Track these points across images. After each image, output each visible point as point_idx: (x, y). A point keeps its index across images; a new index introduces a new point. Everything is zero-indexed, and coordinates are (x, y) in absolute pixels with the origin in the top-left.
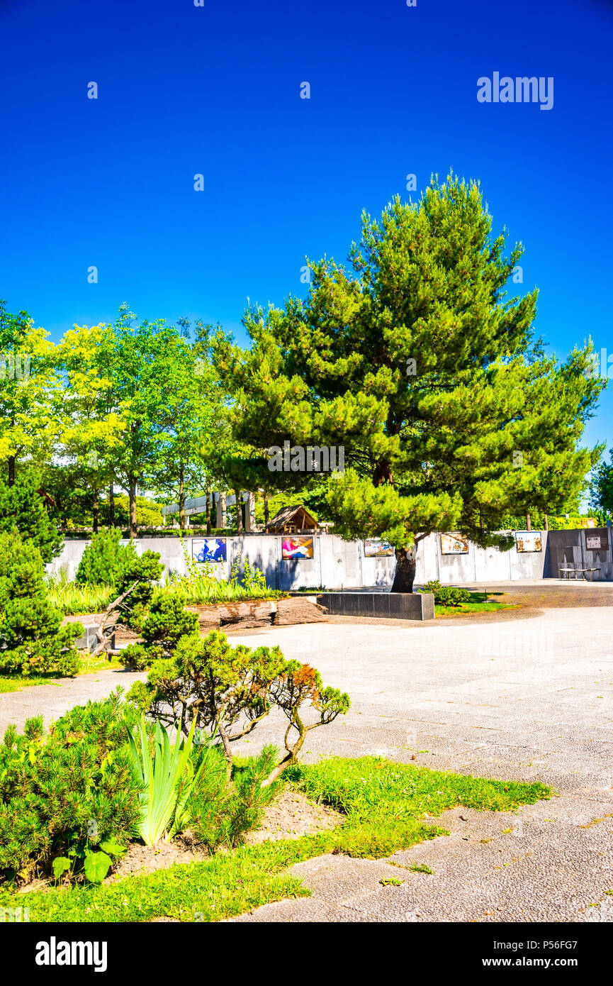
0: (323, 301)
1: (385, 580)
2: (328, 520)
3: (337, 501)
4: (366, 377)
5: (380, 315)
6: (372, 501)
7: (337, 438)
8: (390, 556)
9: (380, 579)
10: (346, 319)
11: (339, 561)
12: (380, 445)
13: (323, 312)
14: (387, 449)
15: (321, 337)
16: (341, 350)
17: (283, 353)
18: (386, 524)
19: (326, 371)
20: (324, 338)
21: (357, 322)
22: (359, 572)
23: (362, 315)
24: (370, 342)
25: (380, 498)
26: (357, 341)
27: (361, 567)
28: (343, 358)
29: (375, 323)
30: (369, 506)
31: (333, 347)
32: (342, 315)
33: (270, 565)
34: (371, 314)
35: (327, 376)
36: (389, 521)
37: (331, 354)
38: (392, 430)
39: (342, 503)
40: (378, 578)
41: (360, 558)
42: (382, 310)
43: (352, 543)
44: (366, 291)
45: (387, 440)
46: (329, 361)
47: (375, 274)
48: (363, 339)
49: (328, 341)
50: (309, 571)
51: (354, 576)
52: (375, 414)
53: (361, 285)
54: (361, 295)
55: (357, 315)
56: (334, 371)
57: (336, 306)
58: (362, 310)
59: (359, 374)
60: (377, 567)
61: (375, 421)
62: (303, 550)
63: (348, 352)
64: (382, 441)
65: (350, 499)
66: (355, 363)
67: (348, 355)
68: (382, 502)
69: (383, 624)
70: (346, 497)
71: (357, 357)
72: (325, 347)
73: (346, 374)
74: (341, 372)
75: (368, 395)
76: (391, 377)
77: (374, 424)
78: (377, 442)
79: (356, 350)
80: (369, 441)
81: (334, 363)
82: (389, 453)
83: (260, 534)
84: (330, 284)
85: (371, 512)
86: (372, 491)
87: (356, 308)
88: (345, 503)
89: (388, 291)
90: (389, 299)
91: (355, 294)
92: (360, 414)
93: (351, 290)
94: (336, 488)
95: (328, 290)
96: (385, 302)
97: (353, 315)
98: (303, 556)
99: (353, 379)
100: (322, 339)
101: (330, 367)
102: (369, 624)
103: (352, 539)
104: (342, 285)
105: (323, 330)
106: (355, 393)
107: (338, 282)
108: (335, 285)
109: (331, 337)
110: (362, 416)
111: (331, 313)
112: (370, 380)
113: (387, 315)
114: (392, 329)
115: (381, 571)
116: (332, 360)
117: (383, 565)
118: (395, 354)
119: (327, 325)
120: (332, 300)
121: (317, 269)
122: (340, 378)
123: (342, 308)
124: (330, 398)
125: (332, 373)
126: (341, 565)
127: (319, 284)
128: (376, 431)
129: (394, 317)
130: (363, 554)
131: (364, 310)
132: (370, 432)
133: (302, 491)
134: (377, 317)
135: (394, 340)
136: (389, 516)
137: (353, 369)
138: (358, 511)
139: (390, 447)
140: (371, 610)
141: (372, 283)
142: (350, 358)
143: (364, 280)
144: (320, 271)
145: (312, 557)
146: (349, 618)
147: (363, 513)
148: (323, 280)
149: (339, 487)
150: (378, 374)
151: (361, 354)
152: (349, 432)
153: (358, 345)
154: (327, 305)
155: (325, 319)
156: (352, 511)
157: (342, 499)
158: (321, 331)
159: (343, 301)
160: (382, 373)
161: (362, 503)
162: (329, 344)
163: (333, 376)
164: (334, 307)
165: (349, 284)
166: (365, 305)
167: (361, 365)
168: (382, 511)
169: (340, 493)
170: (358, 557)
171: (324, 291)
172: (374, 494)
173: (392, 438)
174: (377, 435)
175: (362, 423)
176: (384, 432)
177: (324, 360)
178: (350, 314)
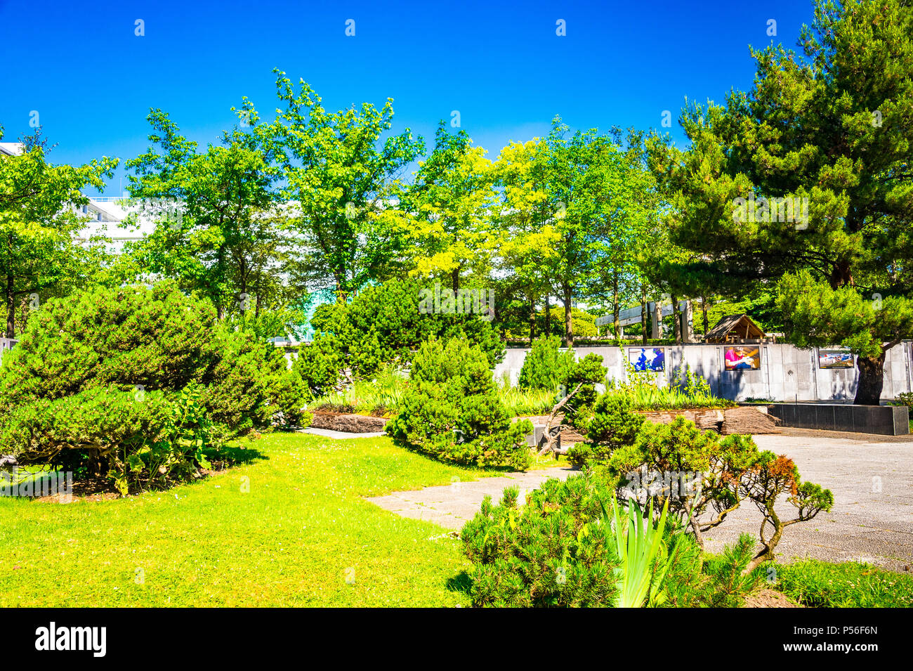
0: (770, 91)
1: (843, 393)
2: (774, 330)
3: (789, 306)
4: (821, 170)
5: (838, 101)
6: (831, 304)
7: (788, 237)
8: (850, 367)
9: (837, 391)
10: (796, 108)
11: (790, 372)
12: (839, 244)
13: (770, 103)
14: (848, 247)
15: (769, 130)
16: (790, 142)
17: (724, 151)
18: (847, 330)
19: (774, 166)
20: (771, 131)
21: (810, 111)
22: (813, 384)
23: (816, 103)
24: (825, 132)
25: (840, 301)
26: (810, 131)
27: (815, 380)
28: (793, 151)
29: (832, 110)
30: (827, 311)
31: (782, 141)
32: (792, 104)
33: (712, 376)
34: (826, 101)
35: (775, 172)
36: (851, 327)
37: (779, 147)
38: (852, 227)
39: (794, 308)
40: (835, 391)
41: (814, 369)
42: (839, 95)
43: (806, 352)
44: (819, 77)
45: (847, 238)
46: (777, 156)
47: (830, 57)
48: (817, 129)
49: (776, 134)
50: (756, 382)
51: (808, 389)
52: (833, 210)
53: (813, 70)
54: (813, 81)
55: (810, 103)
56: (784, 166)
57: (785, 95)
58: (816, 97)
59: (812, 167)
60: (834, 380)
61: (833, 218)
62: (748, 360)
63: (799, 145)
64: (840, 238)
65: (804, 303)
66: (808, 156)
67: (799, 148)
68: (843, 306)
69: (846, 438)
70: (800, 301)
71: (810, 149)
72: (773, 141)
73: (798, 169)
74: (792, 166)
75: (823, 190)
76: (851, 168)
77: (832, 221)
78: (835, 240)
79: (809, 141)
80: (826, 240)
81: (783, 157)
82: (850, 253)
83: (699, 344)
84: (778, 73)
85: (829, 316)
86: (829, 294)
87: (809, 95)
88: (799, 308)
89: (847, 74)
90: (848, 82)
91: (807, 82)
92: (814, 210)
93: (802, 77)
94: (788, 292)
95: (776, 79)
96: (843, 86)
97: (805, 104)
98: (748, 367)
99: (806, 174)
100: (770, 133)
101: (779, 162)
102: (830, 437)
103: (807, 347)
104: (792, 73)
105: (771, 123)
106: (808, 189)
107: (787, 70)
108: (784, 73)
109: (779, 130)
110: (817, 212)
111: (780, 104)
112: (826, 172)
113: (846, 99)
114: (853, 115)
115: (839, 383)
116: (781, 154)
117: (842, 377)
118: (856, 142)
119: (775, 117)
120: (780, 90)
121: (763, 58)
122: (791, 173)
123: (792, 97)
124: (779, 195)
125: (781, 168)
126: (792, 378)
127: (765, 74)
128: (834, 229)
129: (854, 102)
130: (817, 365)
131: (818, 97)
132: (827, 230)
133: (744, 300)
134: (833, 104)
135: (855, 127)
136: (851, 322)
137: (806, 162)
138: (814, 316)
139: (852, 246)
140: (832, 423)
141: (826, 67)
142: (802, 151)
143: (817, 64)
144: (766, 59)
145: (758, 368)
146: (806, 430)
147: (820, 319)
148: (770, 69)
149: (791, 290)
150: (836, 166)
151: (814, 145)
152: (801, 232)
153: (811, 136)
154: (775, 95)
155: (772, 111)
156: (807, 316)
157: (795, 304)
158: (768, 124)
159: (793, 89)
160: (841, 164)
161: (819, 307)
162: (777, 138)
163: (782, 171)
164: (782, 97)
165: (800, 70)
166: (819, 91)
167: (815, 157)
168: (843, 315)
169: (792, 297)
170: (812, 368)
171: (770, 80)
172: (833, 297)
173: (854, 236)
174: (835, 233)
175: (816, 221)
176: (844, 230)
177: (772, 155)
178: (802, 102)
